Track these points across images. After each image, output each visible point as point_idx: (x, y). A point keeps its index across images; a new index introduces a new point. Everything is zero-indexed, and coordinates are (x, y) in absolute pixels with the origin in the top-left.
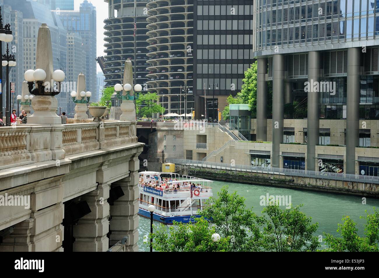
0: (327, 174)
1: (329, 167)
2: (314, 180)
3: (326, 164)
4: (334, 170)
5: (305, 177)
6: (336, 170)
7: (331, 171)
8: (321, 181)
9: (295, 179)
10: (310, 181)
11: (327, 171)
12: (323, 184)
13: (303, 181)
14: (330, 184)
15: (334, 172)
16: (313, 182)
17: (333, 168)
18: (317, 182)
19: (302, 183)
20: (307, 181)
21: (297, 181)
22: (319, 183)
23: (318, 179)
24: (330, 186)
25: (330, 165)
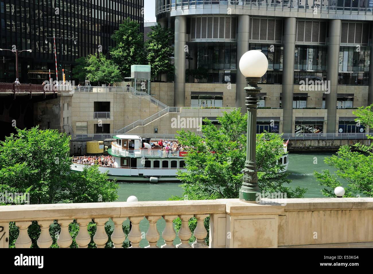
0: (303, 135)
1: (305, 129)
2: (316, 142)
3: (302, 126)
4: (310, 131)
5: (305, 140)
6: (313, 130)
7: (307, 131)
8: (324, 142)
9: (292, 143)
10: (311, 143)
11: (303, 133)
12: (326, 145)
13: (303, 144)
14: (334, 144)
15: (311, 132)
16: (315, 144)
17: (309, 129)
18: (319, 143)
19: (301, 146)
20: (308, 144)
21: (295, 144)
22: (322, 144)
23: (321, 140)
24: (334, 145)
25: (307, 126)
